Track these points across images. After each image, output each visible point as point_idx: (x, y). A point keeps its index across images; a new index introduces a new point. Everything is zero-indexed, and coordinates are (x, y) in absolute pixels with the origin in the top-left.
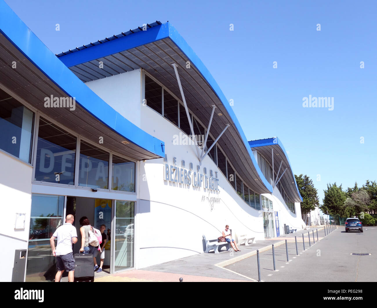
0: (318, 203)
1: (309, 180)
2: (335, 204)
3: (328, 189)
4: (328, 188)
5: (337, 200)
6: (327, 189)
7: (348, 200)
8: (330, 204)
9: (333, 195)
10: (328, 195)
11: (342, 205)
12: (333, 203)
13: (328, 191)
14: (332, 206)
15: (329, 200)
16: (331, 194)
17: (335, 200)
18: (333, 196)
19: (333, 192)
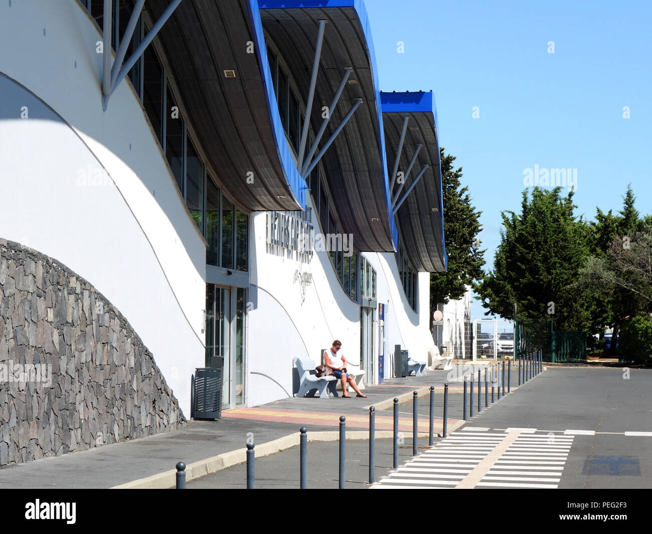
0: (476, 272)
1: (453, 170)
2: (544, 277)
3: (524, 212)
4: (524, 206)
5: (553, 260)
6: (519, 212)
7: (592, 264)
8: (523, 277)
9: (541, 239)
10: (521, 239)
11: (567, 280)
12: (534, 271)
13: (523, 223)
14: (530, 284)
15: (523, 259)
16: (535, 235)
17: (545, 259)
18: (538, 243)
19: (540, 226)
